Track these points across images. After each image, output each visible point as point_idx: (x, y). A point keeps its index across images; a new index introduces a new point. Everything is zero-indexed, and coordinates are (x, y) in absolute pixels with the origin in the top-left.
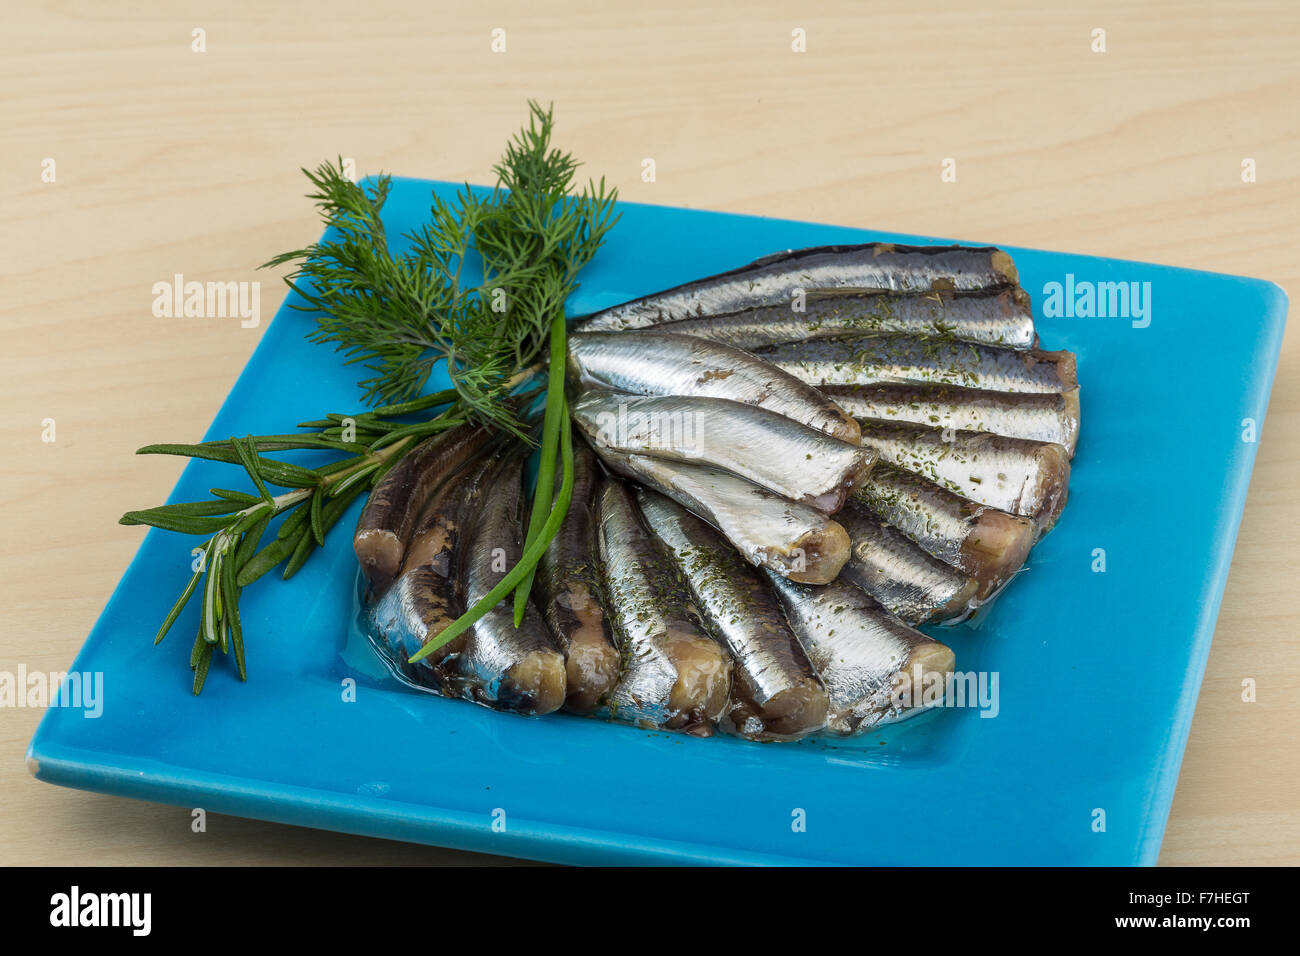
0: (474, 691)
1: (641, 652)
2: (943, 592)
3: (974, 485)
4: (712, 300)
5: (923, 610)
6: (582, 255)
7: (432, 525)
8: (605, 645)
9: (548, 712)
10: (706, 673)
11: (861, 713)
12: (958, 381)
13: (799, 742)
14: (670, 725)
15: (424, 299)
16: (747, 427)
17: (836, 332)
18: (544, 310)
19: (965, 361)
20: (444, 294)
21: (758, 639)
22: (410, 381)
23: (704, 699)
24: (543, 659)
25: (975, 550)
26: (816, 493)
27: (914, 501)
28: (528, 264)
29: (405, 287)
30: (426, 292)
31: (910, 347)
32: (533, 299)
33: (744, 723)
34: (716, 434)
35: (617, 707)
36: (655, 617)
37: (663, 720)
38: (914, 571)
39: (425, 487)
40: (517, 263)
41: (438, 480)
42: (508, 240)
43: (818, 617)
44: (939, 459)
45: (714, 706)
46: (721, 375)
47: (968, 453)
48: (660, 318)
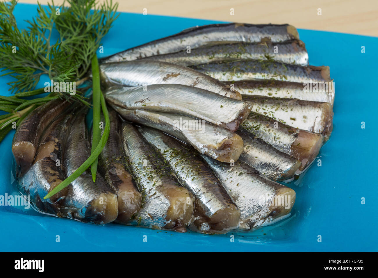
0: (73, 214)
1: (151, 194)
2: (286, 166)
3: (292, 121)
4: (164, 48)
5: (277, 174)
6: (103, 32)
7: (48, 140)
8: (135, 191)
9: (110, 222)
10: (183, 202)
11: (254, 220)
12: (278, 78)
13: (226, 234)
14: (167, 227)
15: (35, 48)
16: (191, 95)
17: (221, 59)
18: (88, 54)
19: (281, 70)
20: (43, 47)
21: (206, 187)
22: (30, 83)
23: (182, 215)
24: (107, 197)
25: (298, 148)
26: (227, 122)
27: (268, 127)
28: (79, 34)
29: (26, 43)
30: (36, 45)
31: (255, 65)
32: (82, 49)
33: (201, 226)
34: (177, 98)
35: (141, 220)
36: (156, 178)
37: (163, 225)
38: (272, 157)
39: (43, 124)
40: (75, 34)
41: (48, 122)
42: (70, 25)
43: (231, 177)
44: (276, 110)
45: (186, 218)
46: (174, 75)
47: (288, 107)
48: (141, 56)
